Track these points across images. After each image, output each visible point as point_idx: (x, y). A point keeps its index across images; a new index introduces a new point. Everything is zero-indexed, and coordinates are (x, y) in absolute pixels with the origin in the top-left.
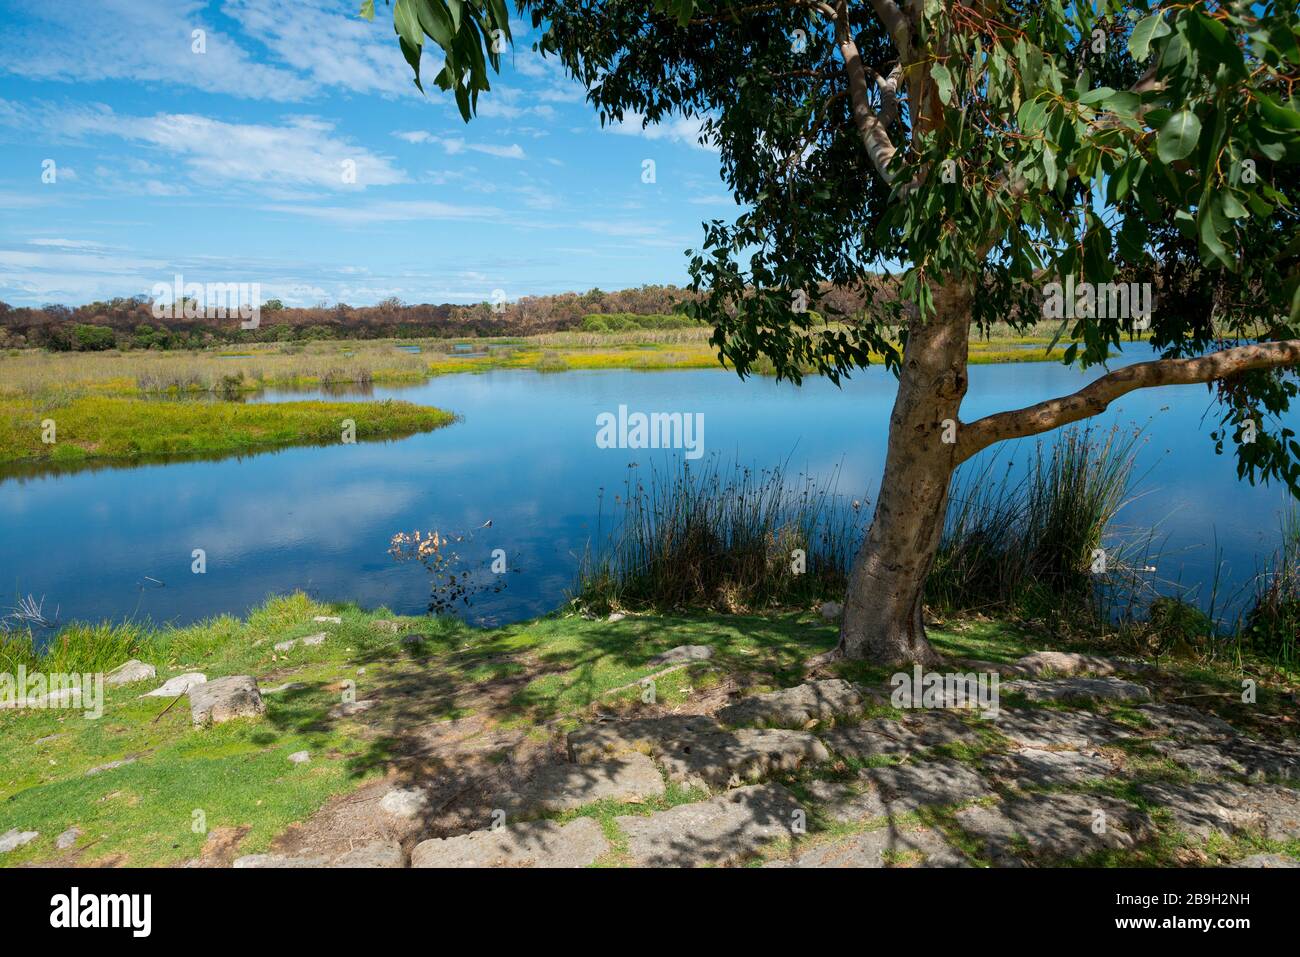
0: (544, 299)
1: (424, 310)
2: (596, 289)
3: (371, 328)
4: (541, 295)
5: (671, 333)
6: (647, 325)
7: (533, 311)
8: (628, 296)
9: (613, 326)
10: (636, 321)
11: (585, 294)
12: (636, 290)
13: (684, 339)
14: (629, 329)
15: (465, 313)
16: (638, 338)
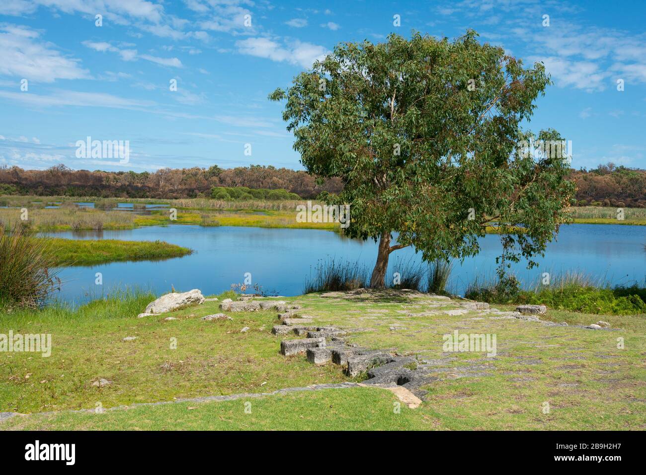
0: (177, 171)
1: (84, 175)
2: (216, 166)
3: (46, 187)
4: (174, 169)
5: (276, 203)
6: (257, 196)
7: (167, 180)
8: (239, 172)
9: (234, 196)
10: (249, 193)
11: (207, 170)
12: (245, 169)
13: (285, 208)
14: (245, 198)
15: (115, 178)
16: (253, 205)
